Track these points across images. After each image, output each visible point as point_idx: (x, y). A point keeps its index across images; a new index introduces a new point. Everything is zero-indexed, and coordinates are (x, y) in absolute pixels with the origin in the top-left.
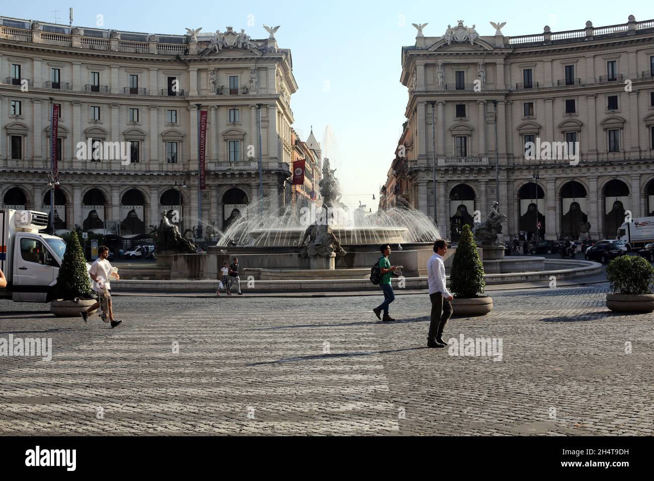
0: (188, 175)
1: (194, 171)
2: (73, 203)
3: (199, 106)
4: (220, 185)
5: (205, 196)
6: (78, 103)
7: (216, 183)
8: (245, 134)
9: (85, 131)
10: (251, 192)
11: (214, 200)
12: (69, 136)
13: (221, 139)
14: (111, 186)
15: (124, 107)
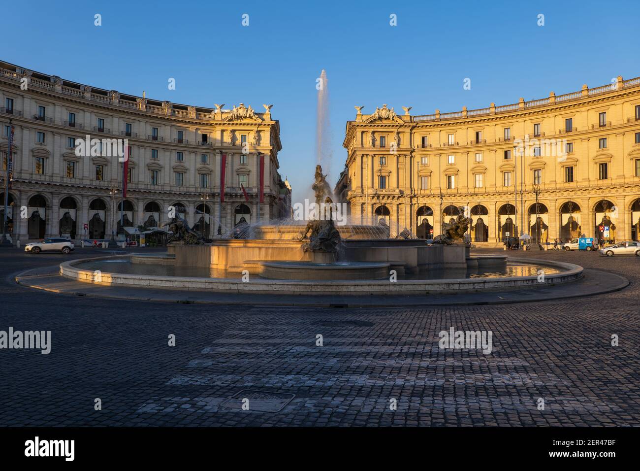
0: (213, 195)
1: (217, 193)
2: (138, 210)
3: (221, 153)
4: (233, 202)
5: (224, 209)
6: (143, 146)
7: (231, 201)
8: (250, 171)
9: (147, 165)
10: (252, 207)
11: (229, 211)
12: (136, 167)
13: (235, 173)
14: (163, 200)
15: (174, 151)
